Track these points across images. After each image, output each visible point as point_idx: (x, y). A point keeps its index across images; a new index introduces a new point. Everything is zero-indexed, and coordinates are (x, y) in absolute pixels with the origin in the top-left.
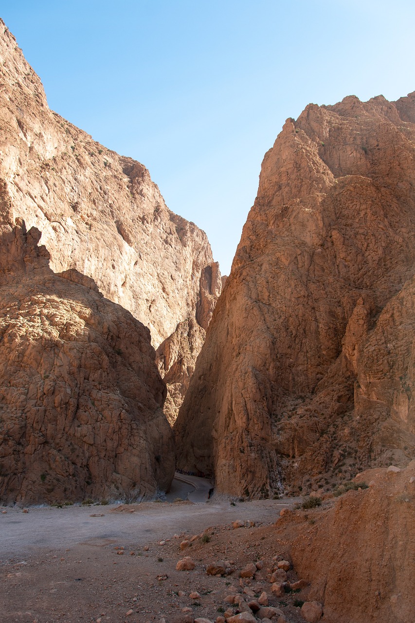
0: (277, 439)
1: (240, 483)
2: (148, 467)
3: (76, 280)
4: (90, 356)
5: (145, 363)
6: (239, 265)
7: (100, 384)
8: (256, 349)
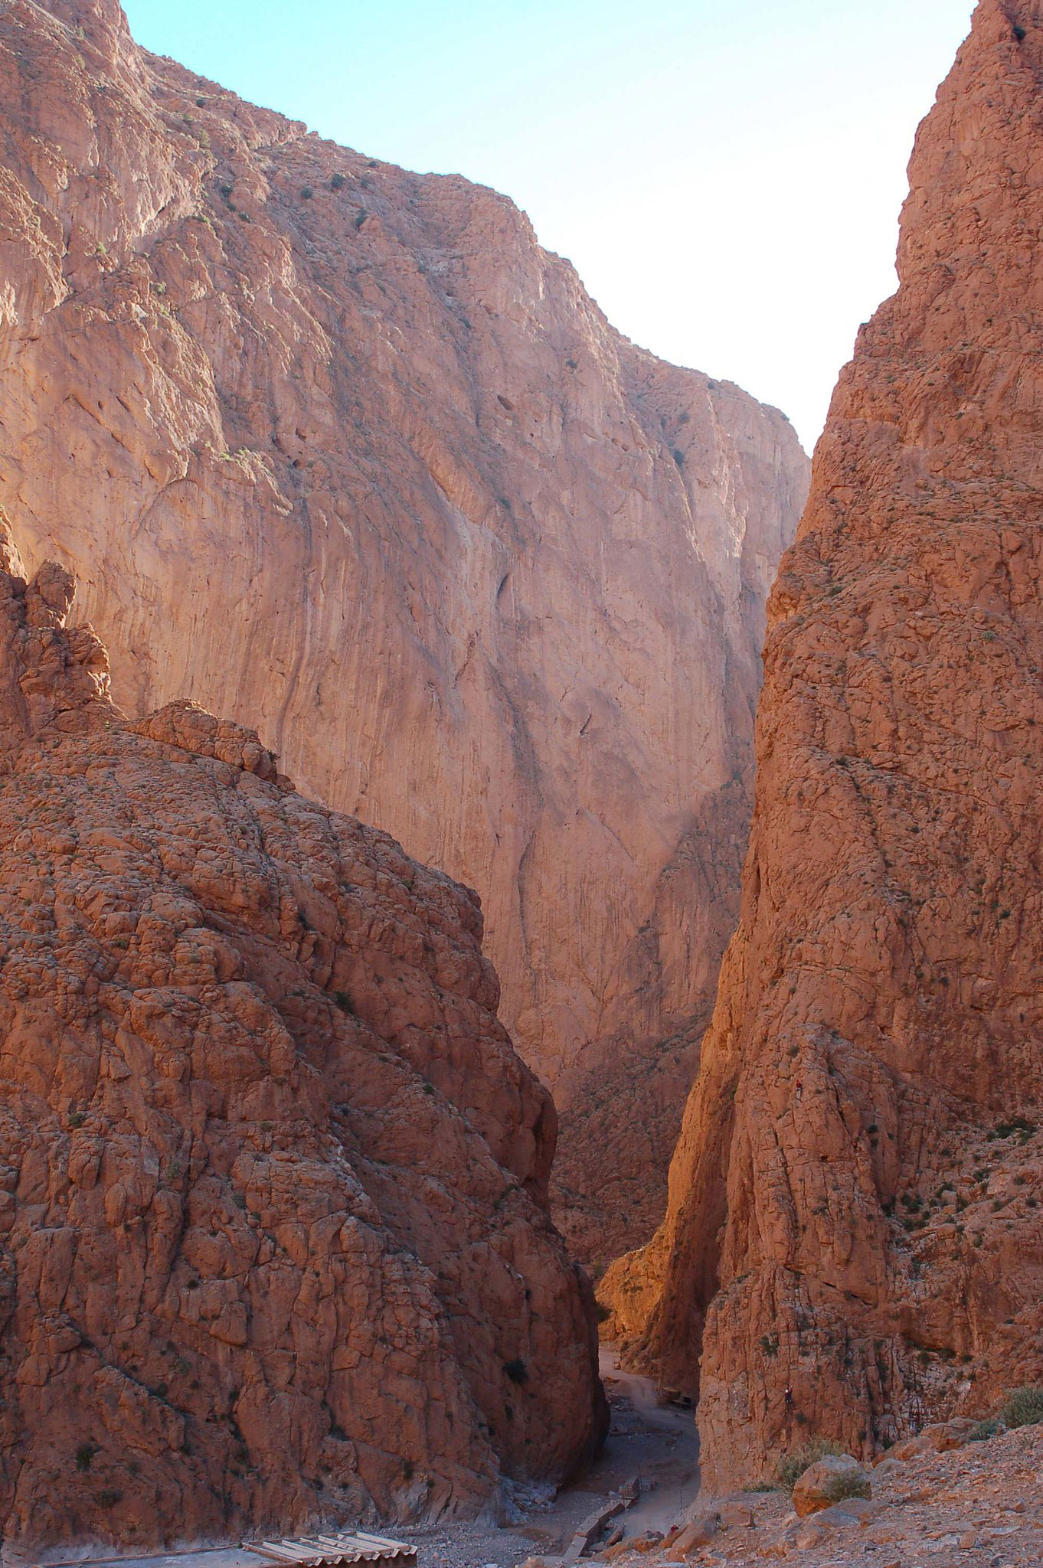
0: (906, 1295)
1: (765, 1459)
2: (454, 1409)
3: (193, 744)
4: (222, 1033)
5: (455, 1028)
6: (791, 613)
7: (266, 1129)
8: (836, 956)
